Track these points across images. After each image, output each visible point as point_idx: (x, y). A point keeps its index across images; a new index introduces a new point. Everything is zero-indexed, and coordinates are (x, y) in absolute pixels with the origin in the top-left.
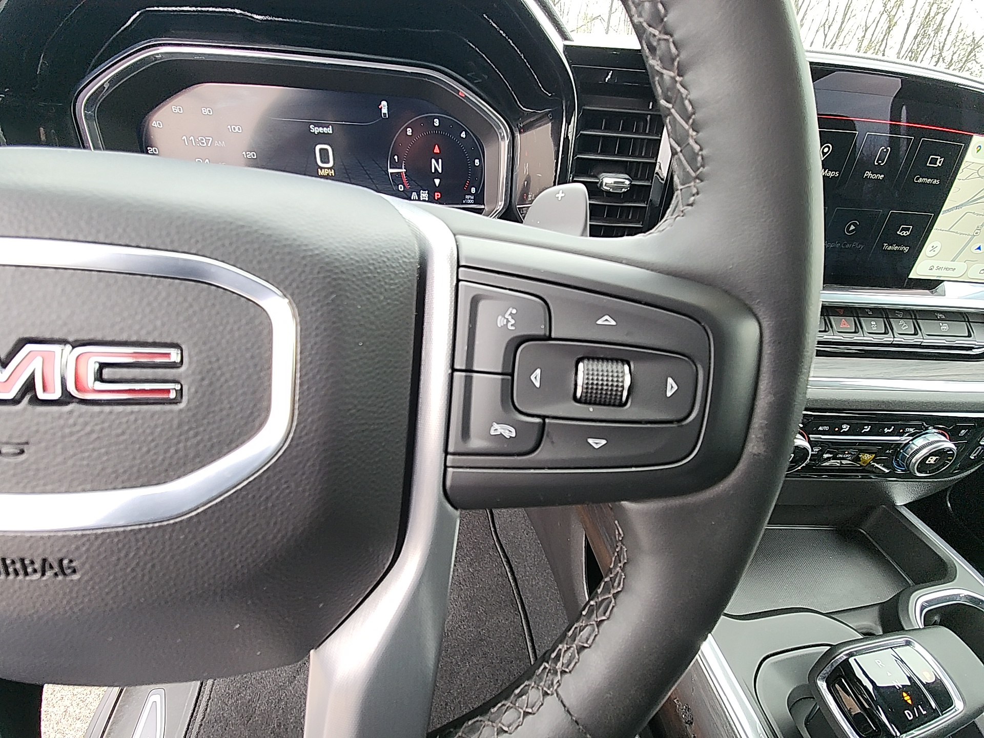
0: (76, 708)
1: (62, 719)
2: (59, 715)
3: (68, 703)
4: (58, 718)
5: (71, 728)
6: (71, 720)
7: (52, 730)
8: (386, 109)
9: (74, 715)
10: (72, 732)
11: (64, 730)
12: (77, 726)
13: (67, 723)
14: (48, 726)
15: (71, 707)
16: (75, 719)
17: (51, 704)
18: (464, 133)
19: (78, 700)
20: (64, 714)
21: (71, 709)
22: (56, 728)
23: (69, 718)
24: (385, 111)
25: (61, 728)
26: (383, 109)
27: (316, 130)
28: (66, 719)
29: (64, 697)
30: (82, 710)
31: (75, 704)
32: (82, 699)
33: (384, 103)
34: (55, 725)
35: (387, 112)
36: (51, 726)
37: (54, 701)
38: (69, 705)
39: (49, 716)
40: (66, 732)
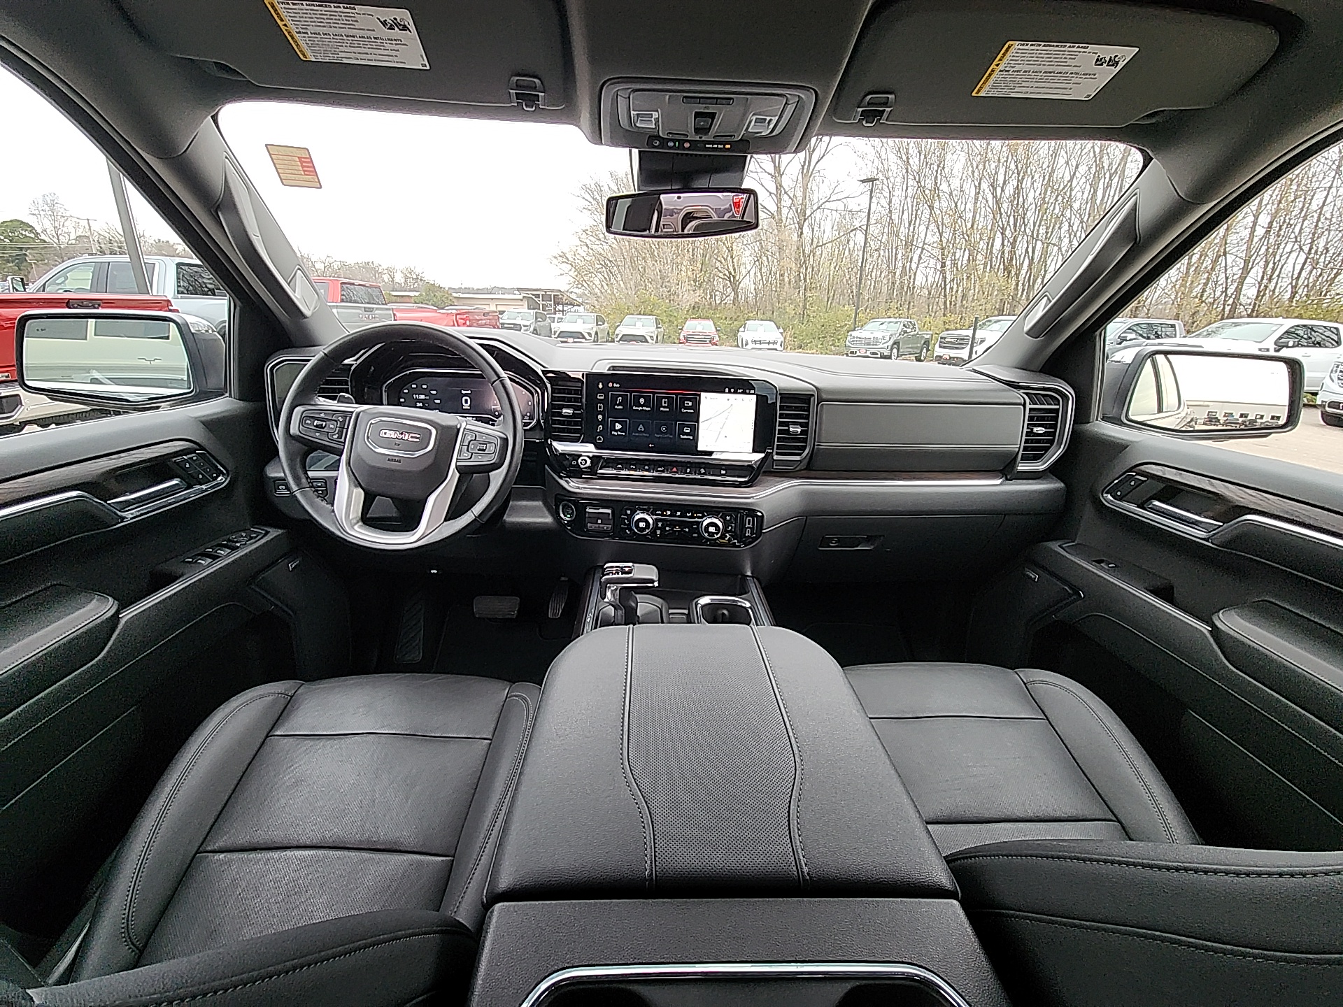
27: (463, 392)
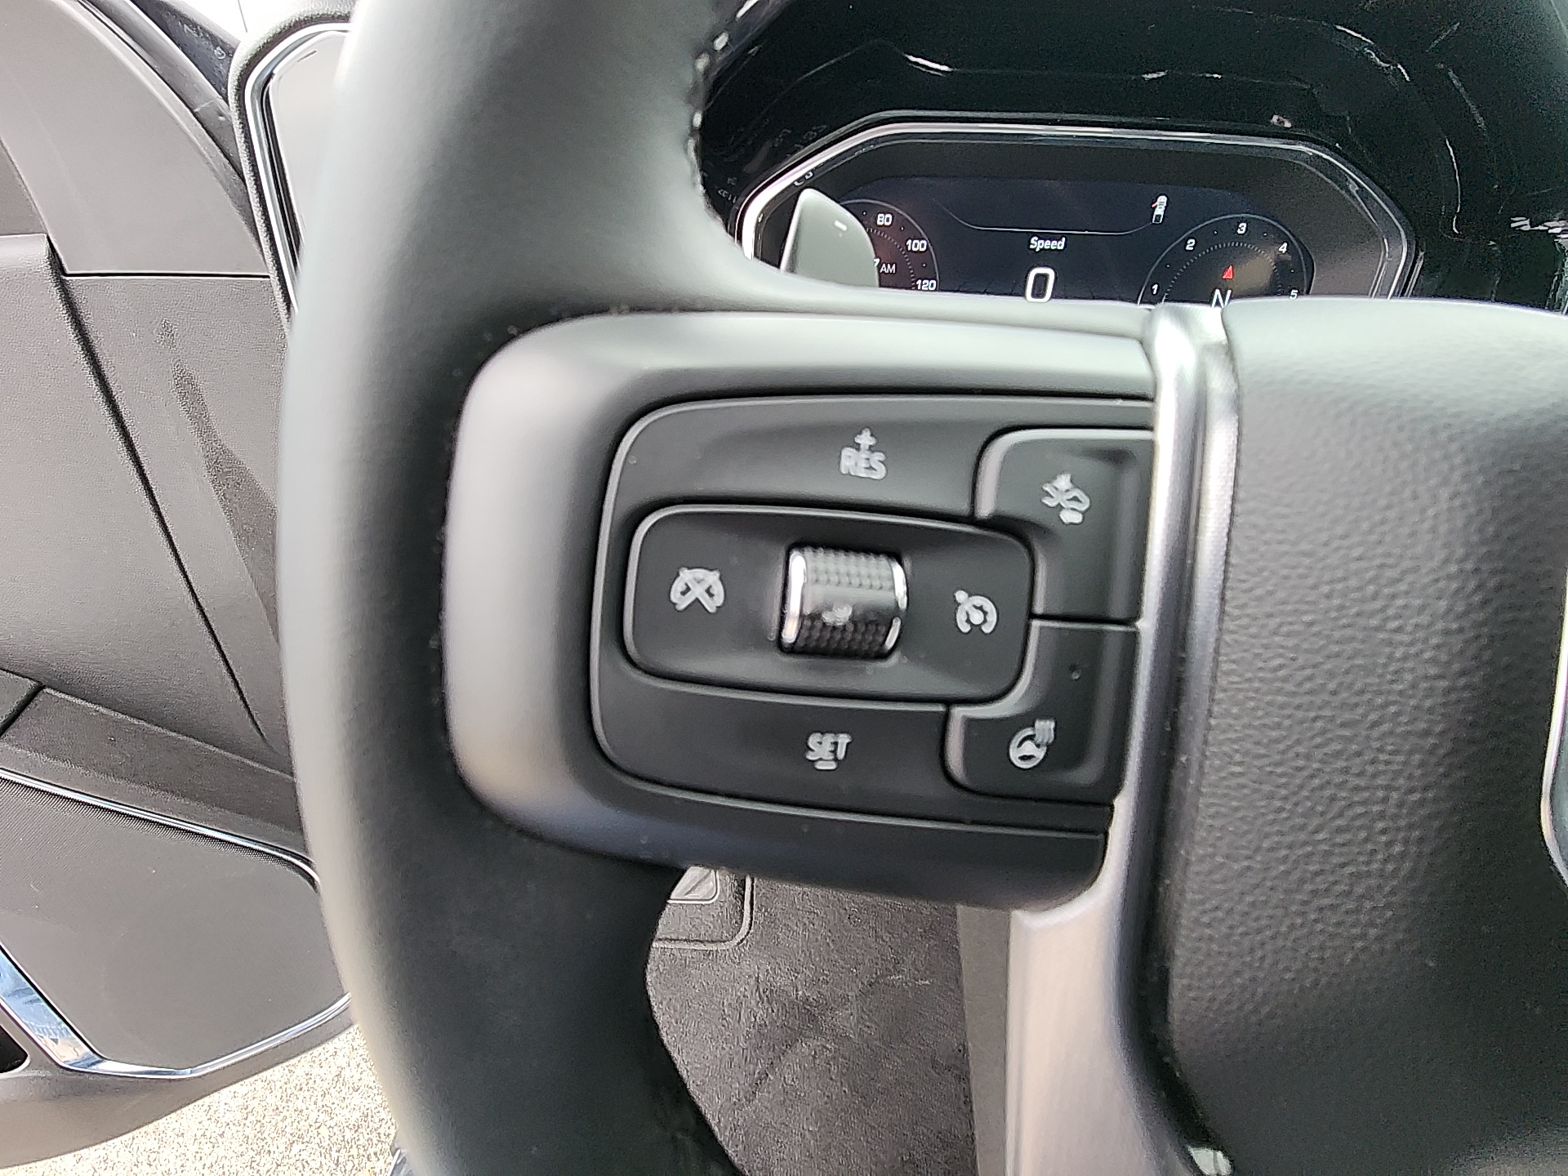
0: (354, 1071)
1: (332, 1088)
2: (327, 1082)
3: (342, 1062)
4: (325, 1085)
5: (344, 1105)
6: (345, 1090)
7: (314, 1106)
8: (1163, 208)
9: (351, 1082)
10: (346, 1111)
11: (333, 1107)
12: (354, 1101)
13: (338, 1095)
14: (308, 1099)
15: (348, 1069)
16: (351, 1090)
17: (317, 1062)
18: (1285, 245)
19: (359, 1059)
20: (336, 1079)
21: (346, 1073)
22: (320, 1104)
23: (342, 1088)
24: (1160, 211)
25: (329, 1104)
26: (1157, 209)
28: (337, 1088)
29: (338, 1051)
30: (363, 1076)
31: (353, 1064)
32: (365, 1057)
33: (1163, 199)
34: (320, 1098)
35: (1162, 214)
36: (314, 1099)
37: (323, 1057)
38: (345, 1065)
39: (311, 1082)
40: (337, 1112)
